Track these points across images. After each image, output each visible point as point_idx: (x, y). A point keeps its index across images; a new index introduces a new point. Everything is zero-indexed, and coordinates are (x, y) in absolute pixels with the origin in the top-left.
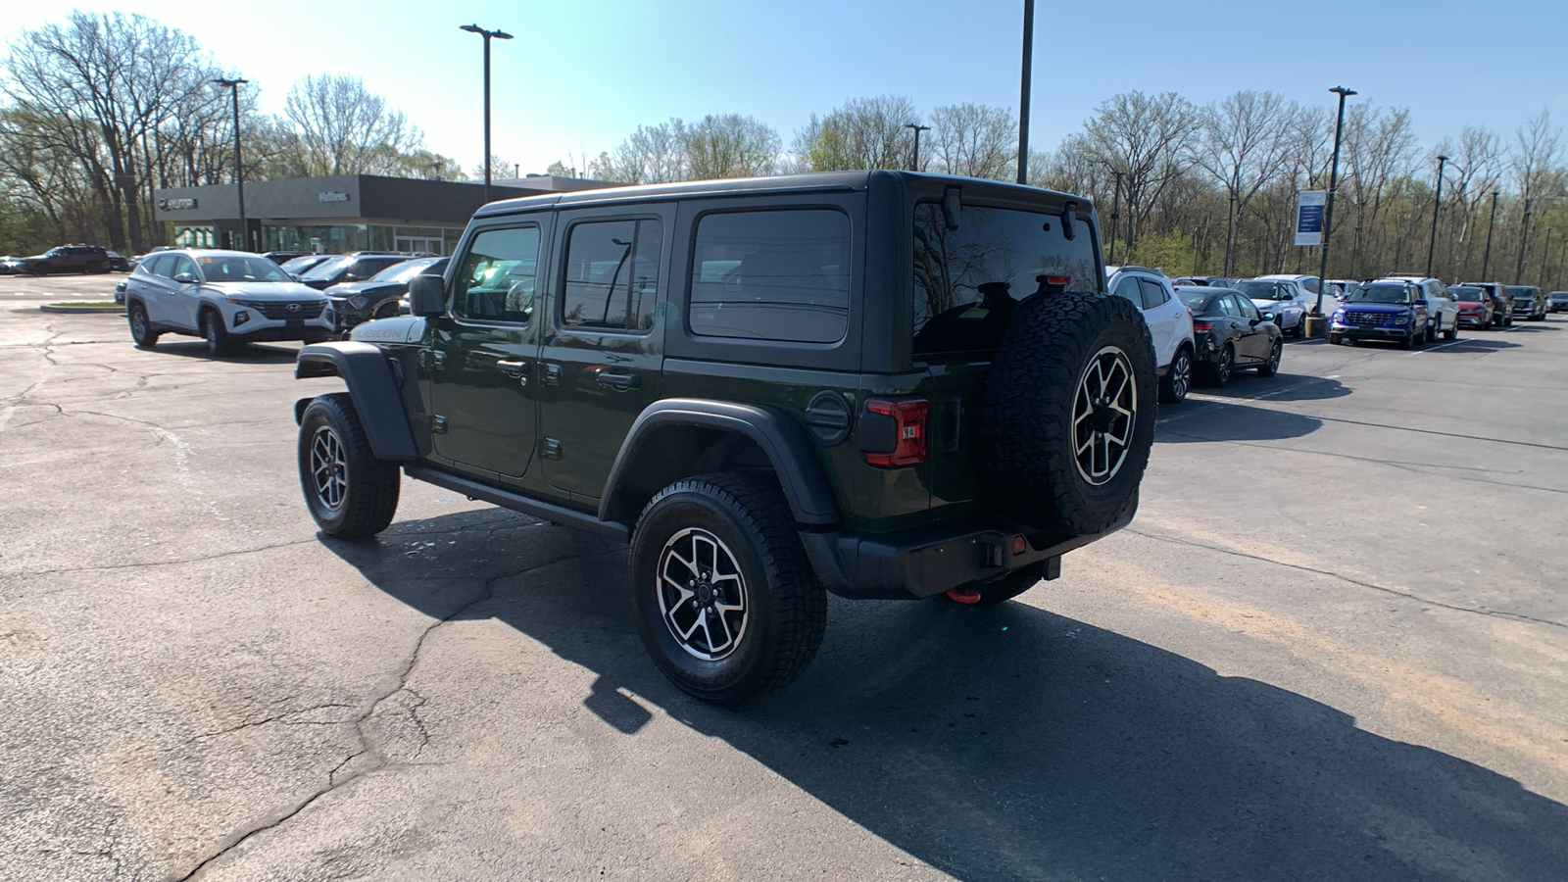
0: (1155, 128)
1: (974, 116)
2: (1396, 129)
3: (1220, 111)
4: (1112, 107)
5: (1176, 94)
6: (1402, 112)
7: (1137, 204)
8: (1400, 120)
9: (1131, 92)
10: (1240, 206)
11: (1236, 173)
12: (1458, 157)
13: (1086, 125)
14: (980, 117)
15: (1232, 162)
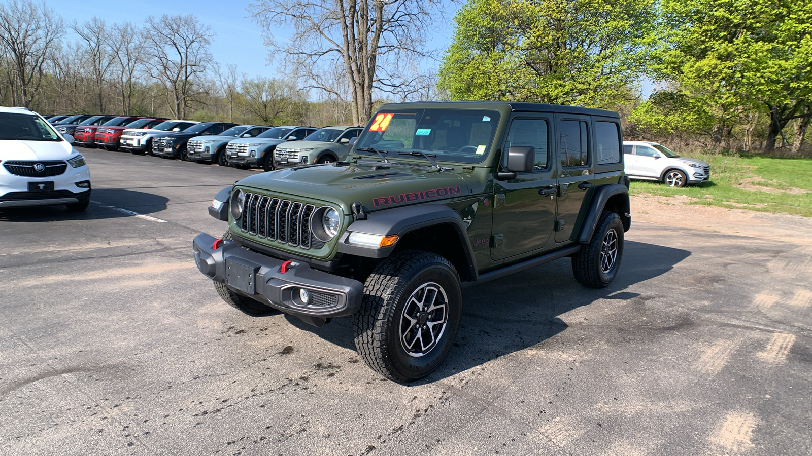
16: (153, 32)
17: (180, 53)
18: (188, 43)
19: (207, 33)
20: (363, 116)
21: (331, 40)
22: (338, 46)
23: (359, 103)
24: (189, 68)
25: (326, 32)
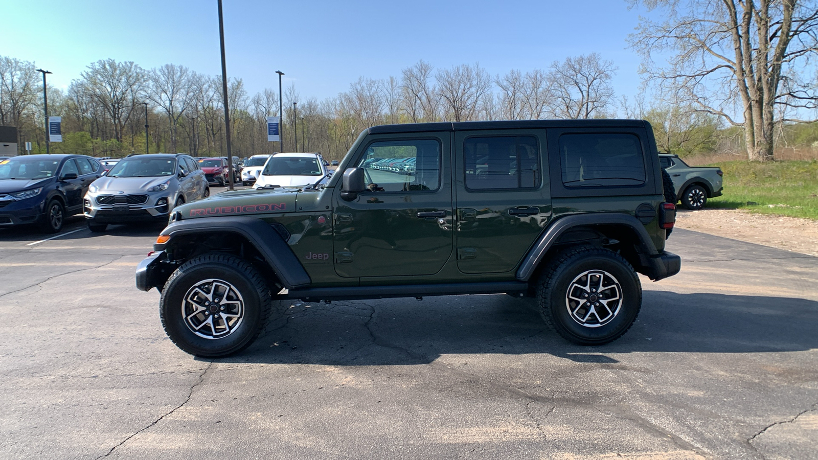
0: (123, 79)
1: (10, 64)
2: (238, 87)
3: (159, 73)
4: (97, 66)
5: (133, 63)
6: (239, 80)
7: (119, 118)
8: (239, 83)
9: (108, 59)
10: (175, 121)
11: (171, 104)
12: (264, 102)
13: (82, 75)
14: (14, 64)
15: (168, 99)
16: (559, 76)
17: (582, 92)
18: (590, 82)
19: (610, 67)
20: (760, 139)
21: (719, 56)
22: (729, 61)
23: (755, 124)
24: (590, 104)
25: (715, 49)
